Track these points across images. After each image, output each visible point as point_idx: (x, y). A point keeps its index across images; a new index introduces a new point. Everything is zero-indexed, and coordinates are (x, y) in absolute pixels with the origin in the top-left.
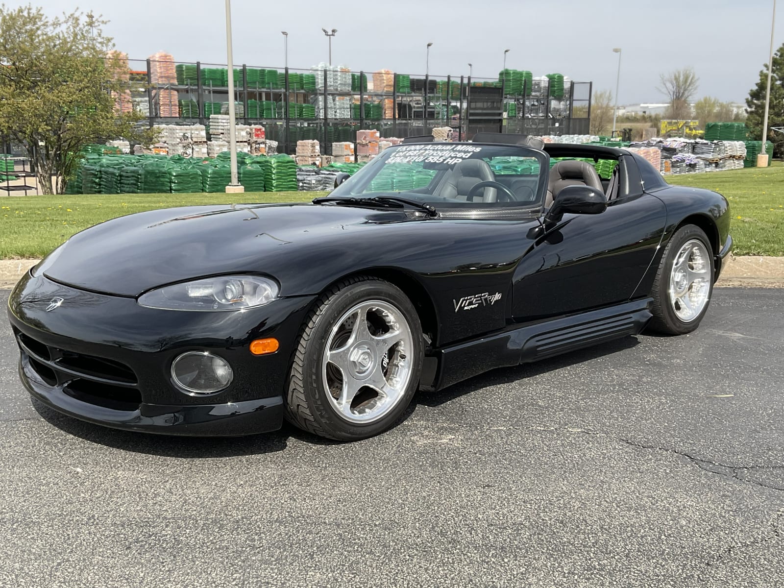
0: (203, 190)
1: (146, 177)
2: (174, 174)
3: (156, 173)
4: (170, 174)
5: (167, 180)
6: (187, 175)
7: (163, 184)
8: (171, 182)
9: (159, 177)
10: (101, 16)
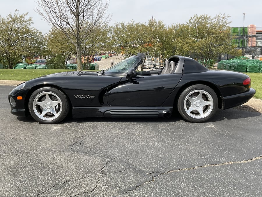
0: (259, 72)
1: (237, 67)
2: (248, 66)
3: (241, 66)
4: (247, 66)
5: (245, 68)
6: (253, 67)
7: (243, 70)
8: (247, 69)
9: (242, 67)
10: (228, 15)
